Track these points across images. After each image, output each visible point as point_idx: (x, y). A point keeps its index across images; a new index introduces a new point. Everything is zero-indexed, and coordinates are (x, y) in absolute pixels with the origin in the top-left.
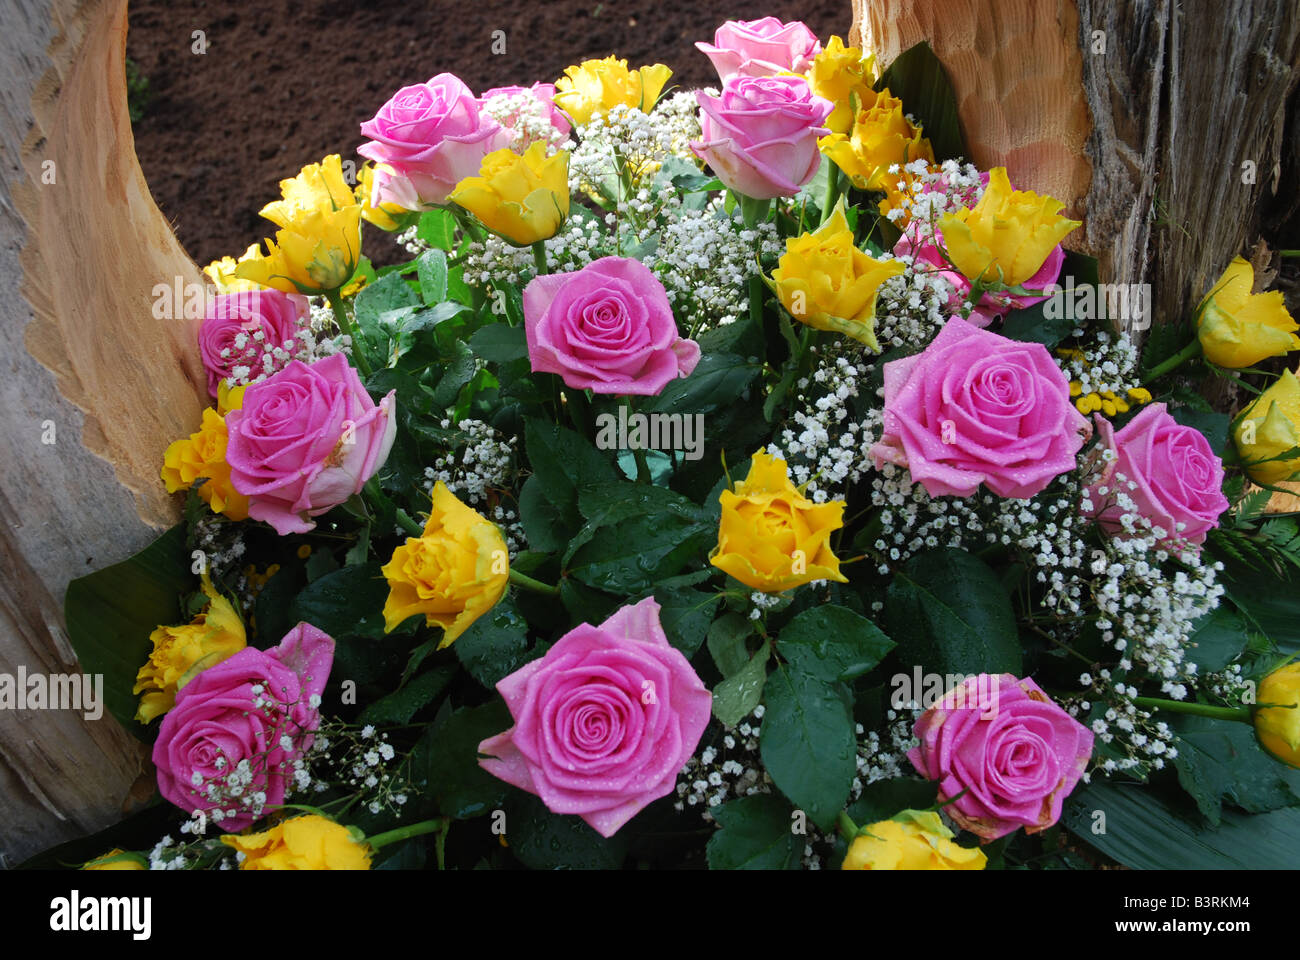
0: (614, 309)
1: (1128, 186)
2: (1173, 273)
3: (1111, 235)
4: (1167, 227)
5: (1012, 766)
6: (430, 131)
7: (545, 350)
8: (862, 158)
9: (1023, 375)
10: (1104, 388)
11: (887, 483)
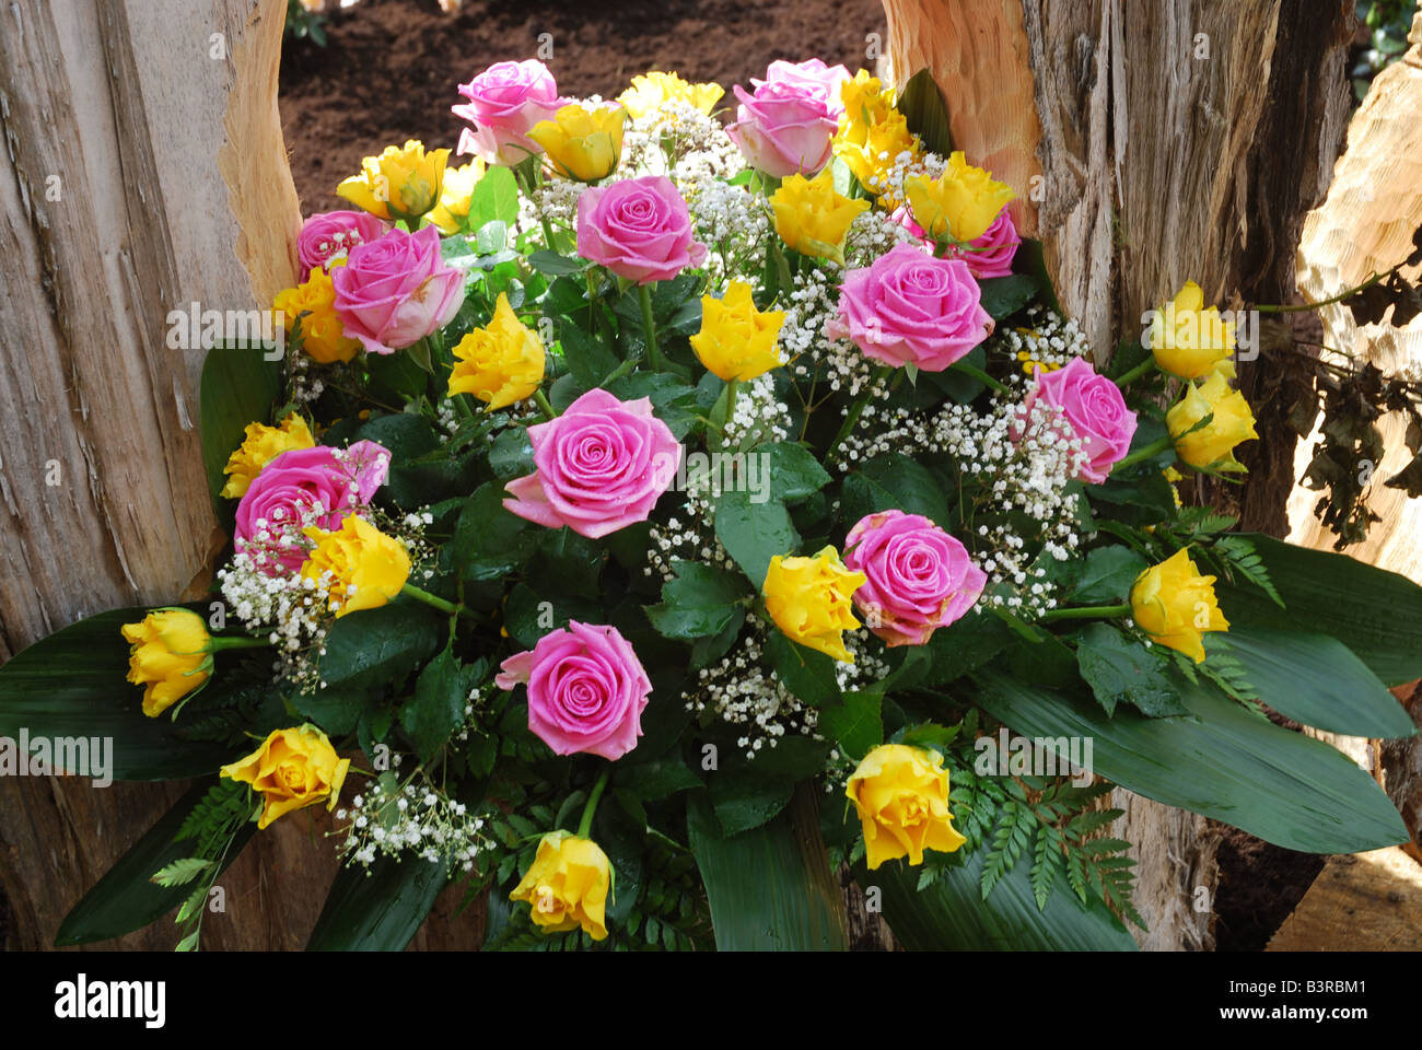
0: (647, 206)
1: (1074, 189)
2: (1136, 292)
3: (1057, 226)
4: (1128, 249)
5: (911, 571)
6: (515, 95)
7: (591, 228)
8: (870, 162)
9: (942, 275)
10: (1050, 359)
11: (838, 358)
